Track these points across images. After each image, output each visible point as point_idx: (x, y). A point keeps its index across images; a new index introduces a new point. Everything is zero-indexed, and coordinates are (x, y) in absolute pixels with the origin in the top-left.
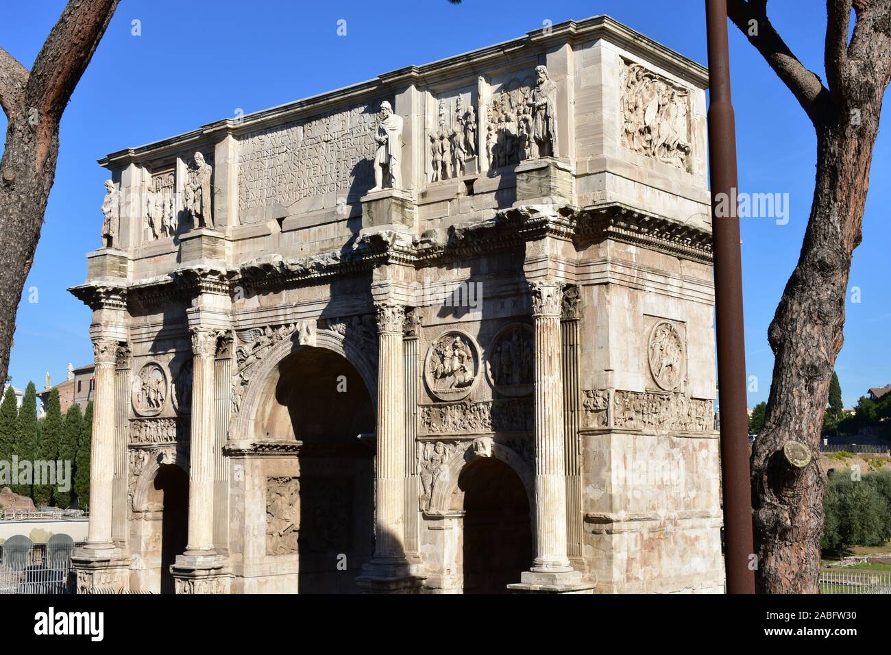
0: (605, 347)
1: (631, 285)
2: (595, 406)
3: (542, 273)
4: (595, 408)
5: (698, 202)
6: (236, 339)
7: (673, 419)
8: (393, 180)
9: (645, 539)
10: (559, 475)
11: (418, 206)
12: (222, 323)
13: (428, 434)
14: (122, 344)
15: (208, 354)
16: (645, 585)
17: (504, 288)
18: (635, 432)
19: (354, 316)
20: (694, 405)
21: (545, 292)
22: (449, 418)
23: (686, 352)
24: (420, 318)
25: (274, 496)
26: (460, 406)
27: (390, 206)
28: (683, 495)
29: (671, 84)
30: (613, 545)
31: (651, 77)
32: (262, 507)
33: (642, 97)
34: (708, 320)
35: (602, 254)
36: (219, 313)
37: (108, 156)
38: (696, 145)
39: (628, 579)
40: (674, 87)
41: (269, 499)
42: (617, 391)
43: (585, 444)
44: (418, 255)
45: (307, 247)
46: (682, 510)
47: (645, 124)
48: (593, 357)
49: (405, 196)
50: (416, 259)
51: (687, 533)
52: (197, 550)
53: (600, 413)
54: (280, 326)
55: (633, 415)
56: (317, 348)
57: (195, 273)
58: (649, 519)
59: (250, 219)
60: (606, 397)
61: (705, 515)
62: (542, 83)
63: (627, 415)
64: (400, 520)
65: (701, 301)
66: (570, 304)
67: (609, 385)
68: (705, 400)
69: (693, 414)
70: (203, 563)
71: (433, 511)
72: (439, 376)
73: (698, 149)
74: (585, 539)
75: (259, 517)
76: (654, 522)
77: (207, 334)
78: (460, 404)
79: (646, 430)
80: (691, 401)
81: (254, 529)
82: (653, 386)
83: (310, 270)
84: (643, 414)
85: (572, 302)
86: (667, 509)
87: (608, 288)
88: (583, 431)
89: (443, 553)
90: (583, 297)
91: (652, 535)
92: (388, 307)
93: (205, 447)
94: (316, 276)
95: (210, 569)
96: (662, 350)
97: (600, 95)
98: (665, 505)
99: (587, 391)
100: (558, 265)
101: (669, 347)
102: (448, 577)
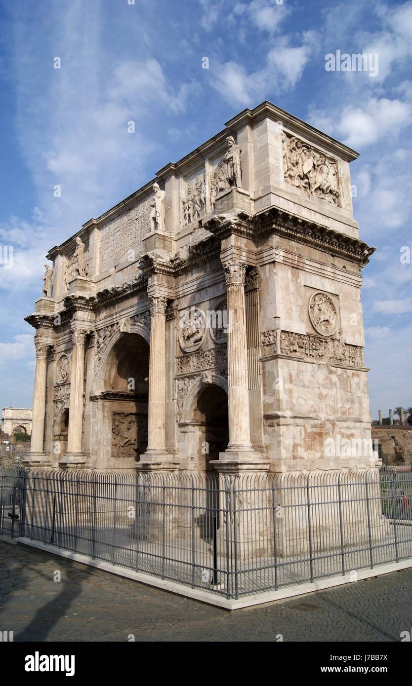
0: (274, 302)
1: (293, 265)
2: (269, 342)
3: (230, 257)
4: (269, 343)
5: (345, 224)
6: (96, 336)
7: (330, 355)
8: (158, 225)
9: (308, 431)
10: (243, 387)
11: (176, 241)
12: (88, 327)
13: (180, 374)
14: (51, 347)
15: (80, 344)
16: (309, 463)
17: (218, 278)
18: (298, 360)
19: (146, 311)
20: (347, 348)
21: (232, 269)
22: (191, 363)
23: (340, 314)
24: (177, 305)
25: (117, 423)
26: (196, 355)
27: (155, 239)
28: (339, 405)
29: (323, 155)
30: (281, 433)
31: (308, 148)
32: (109, 429)
33: (302, 158)
34: (357, 296)
35: (270, 244)
36: (87, 321)
37: (49, 252)
38: (343, 192)
39: (294, 458)
40: (326, 157)
41: (114, 424)
42: (283, 331)
43: (264, 368)
44: (175, 268)
45: (126, 278)
46: (339, 415)
47: (303, 173)
48: (267, 311)
49: (166, 234)
50: (173, 271)
51: (343, 431)
52: (70, 453)
53: (272, 346)
54: (114, 324)
55: (297, 348)
56: (131, 333)
57: (70, 298)
58: (311, 418)
59: (104, 270)
60: (275, 335)
61: (358, 420)
62: (231, 146)
63: (292, 348)
64: (162, 427)
65: (350, 284)
66: (253, 280)
67: (277, 327)
68: (356, 346)
69: (347, 354)
70: (74, 460)
71: (182, 421)
72: (186, 338)
73: (345, 195)
74: (264, 431)
75: (107, 435)
76: (316, 421)
77: (79, 332)
78: (196, 353)
79: (309, 359)
80: (344, 345)
81: (104, 442)
82: (313, 332)
83: (126, 289)
84: (305, 349)
85: (254, 278)
86: (327, 413)
87: (274, 265)
88: (262, 359)
89: (188, 447)
90: (260, 274)
91: (314, 430)
92: (155, 298)
93: (77, 395)
94: (129, 292)
95: (77, 464)
96: (320, 310)
97: (267, 150)
98: (325, 411)
99: (264, 333)
100: (241, 253)
101: (326, 310)
102: (192, 462)
